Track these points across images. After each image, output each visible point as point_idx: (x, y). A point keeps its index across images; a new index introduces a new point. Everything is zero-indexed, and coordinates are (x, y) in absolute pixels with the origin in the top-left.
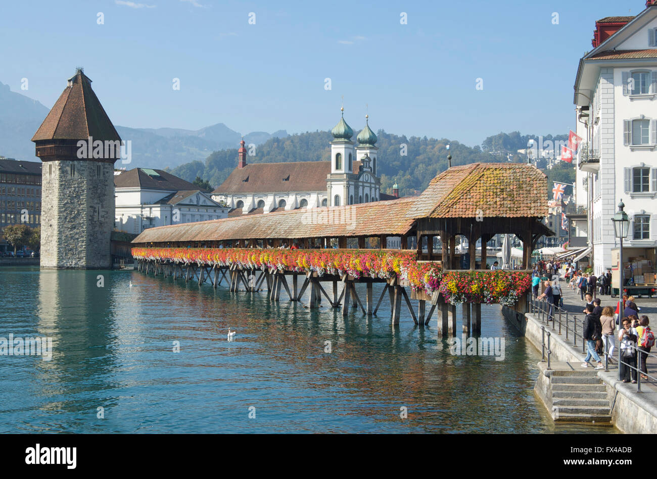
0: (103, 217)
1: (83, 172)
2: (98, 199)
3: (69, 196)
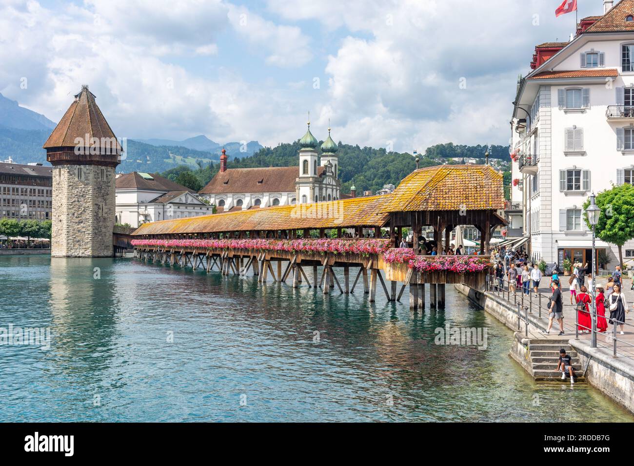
0: (106, 213)
1: (89, 175)
2: (102, 198)
3: (76, 195)
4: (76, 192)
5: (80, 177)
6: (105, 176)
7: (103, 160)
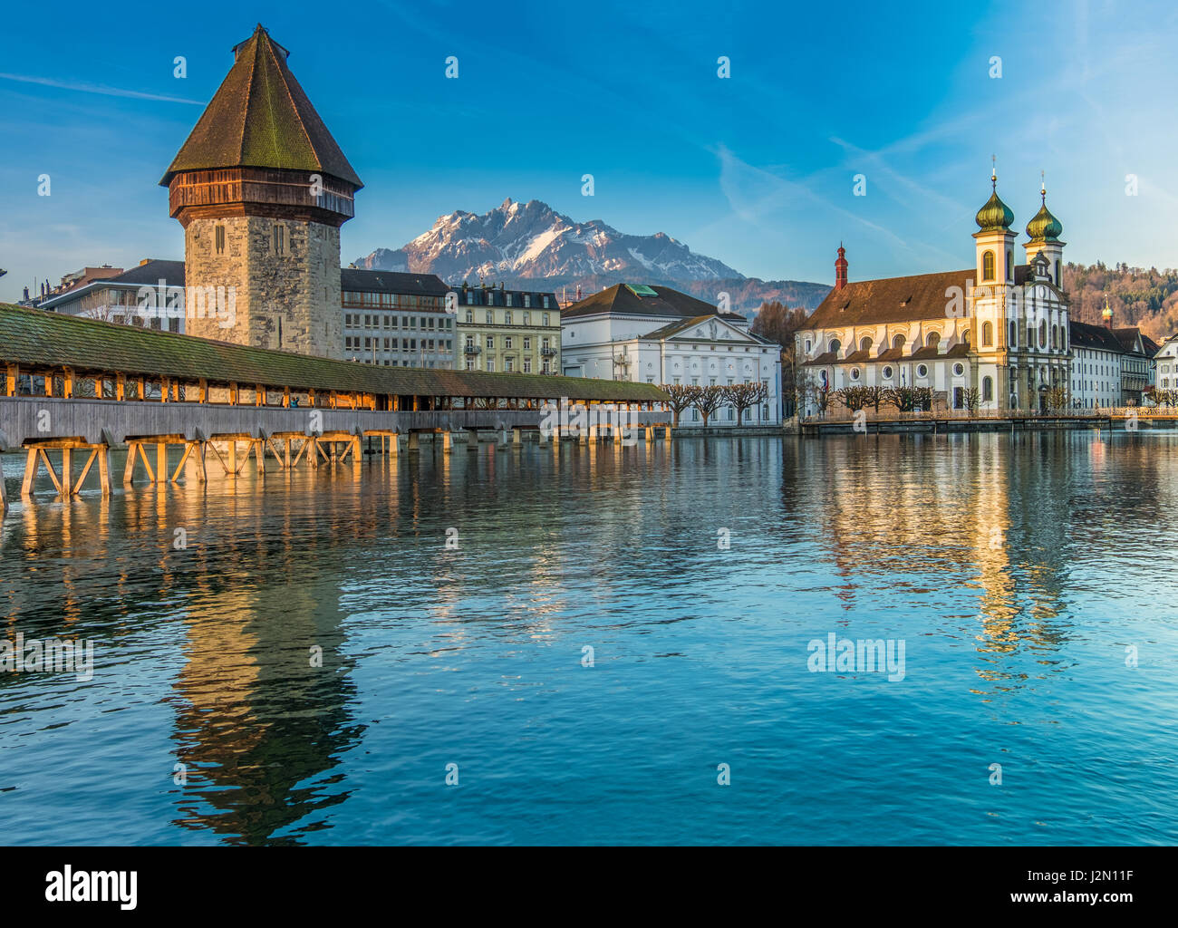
1: (241, 241)
2: (278, 301)
6: (286, 245)
7: (271, 200)
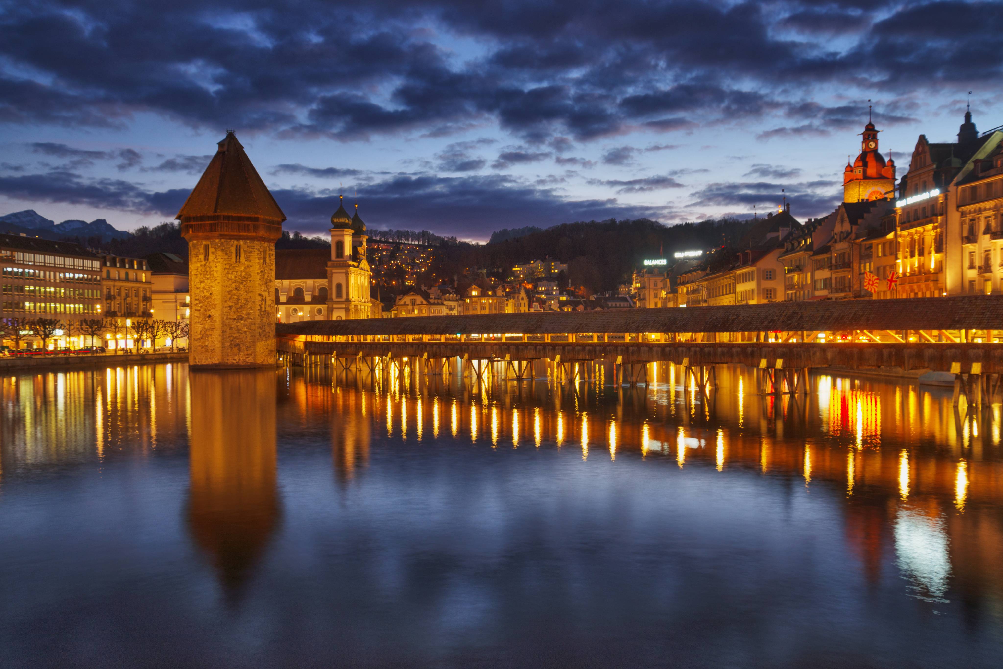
3: (233, 282)
4: (233, 277)
5: (238, 257)
